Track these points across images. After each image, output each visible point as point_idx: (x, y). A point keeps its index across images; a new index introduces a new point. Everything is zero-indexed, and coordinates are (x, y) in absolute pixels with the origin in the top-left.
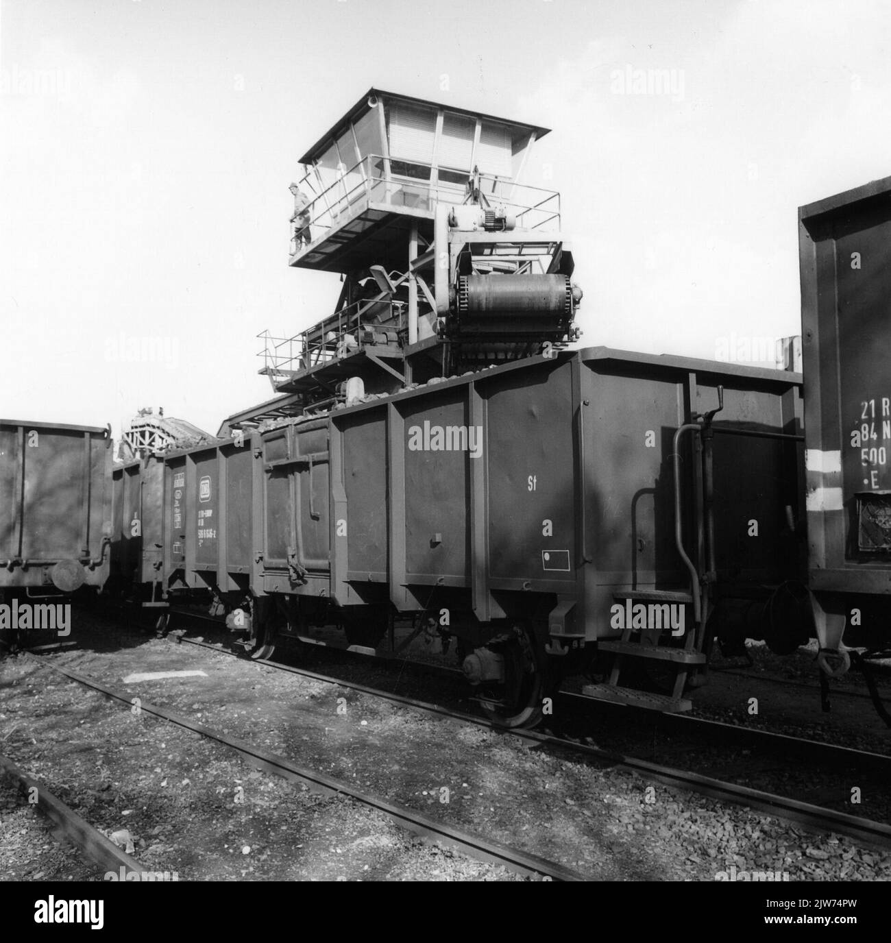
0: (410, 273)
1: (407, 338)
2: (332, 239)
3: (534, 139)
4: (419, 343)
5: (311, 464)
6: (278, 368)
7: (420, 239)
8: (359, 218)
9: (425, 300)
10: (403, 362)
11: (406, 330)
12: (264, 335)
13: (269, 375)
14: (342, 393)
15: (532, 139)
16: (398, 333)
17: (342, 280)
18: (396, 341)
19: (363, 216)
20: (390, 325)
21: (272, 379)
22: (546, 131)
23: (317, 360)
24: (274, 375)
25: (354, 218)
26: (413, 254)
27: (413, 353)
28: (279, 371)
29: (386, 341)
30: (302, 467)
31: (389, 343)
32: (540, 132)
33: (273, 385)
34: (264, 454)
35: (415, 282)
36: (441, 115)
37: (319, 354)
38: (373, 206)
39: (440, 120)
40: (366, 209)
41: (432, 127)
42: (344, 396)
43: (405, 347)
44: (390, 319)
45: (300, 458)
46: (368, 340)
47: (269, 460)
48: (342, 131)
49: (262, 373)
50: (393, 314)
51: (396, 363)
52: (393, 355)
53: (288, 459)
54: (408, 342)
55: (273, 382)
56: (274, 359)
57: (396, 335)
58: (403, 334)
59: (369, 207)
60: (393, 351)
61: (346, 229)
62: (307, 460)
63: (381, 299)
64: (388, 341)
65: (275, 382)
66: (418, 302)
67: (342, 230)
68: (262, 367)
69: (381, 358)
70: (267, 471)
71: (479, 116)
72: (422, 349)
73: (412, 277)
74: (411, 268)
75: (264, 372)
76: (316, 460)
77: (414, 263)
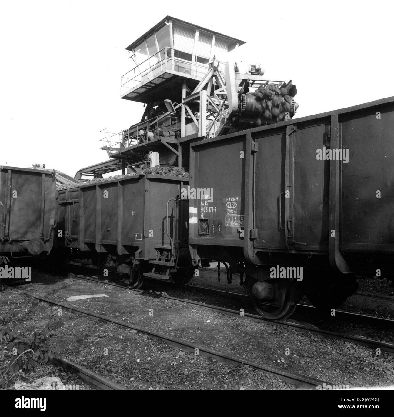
0: (182, 104)
1: (180, 134)
2: (144, 86)
3: (238, 46)
4: (186, 137)
5: (73, 203)
6: (112, 147)
7: (187, 88)
8: (159, 77)
9: (189, 117)
10: (178, 146)
11: (180, 131)
12: (104, 131)
13: (106, 150)
14: (148, 159)
15: (237, 46)
16: (175, 132)
17: (144, 106)
18: (174, 136)
19: (162, 76)
20: (171, 128)
21: (108, 152)
22: (244, 43)
23: (130, 144)
24: (110, 150)
25: (157, 77)
26: (184, 95)
27: (183, 141)
28: (112, 148)
29: (169, 135)
30: (71, 204)
31: (171, 136)
32: (241, 43)
33: (109, 155)
34: (59, 198)
35: (184, 108)
36: (198, 32)
37: (131, 141)
38: (167, 71)
39: (197, 34)
40: (164, 72)
41: (193, 37)
42: (150, 160)
43: (179, 138)
44: (170, 125)
45: (70, 201)
46: (161, 134)
47: (60, 200)
48: (149, 36)
49: (102, 149)
50: (172, 122)
51: (175, 146)
52: (173, 142)
53: (66, 200)
54: (181, 136)
55: (109, 153)
56: (110, 143)
57: (174, 133)
58: (178, 132)
59: (166, 72)
60: (173, 140)
61: (151, 82)
62: (72, 202)
63: (166, 116)
64: (170, 135)
65: (110, 153)
66: (186, 118)
67: (150, 82)
68: (102, 146)
69: (168, 143)
70: (60, 204)
71: (215, 33)
72: (188, 139)
73: (183, 106)
74: (183, 101)
75: (104, 148)
76: (75, 201)
77: (184, 99)
